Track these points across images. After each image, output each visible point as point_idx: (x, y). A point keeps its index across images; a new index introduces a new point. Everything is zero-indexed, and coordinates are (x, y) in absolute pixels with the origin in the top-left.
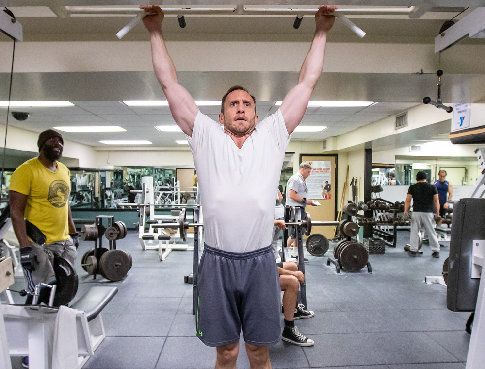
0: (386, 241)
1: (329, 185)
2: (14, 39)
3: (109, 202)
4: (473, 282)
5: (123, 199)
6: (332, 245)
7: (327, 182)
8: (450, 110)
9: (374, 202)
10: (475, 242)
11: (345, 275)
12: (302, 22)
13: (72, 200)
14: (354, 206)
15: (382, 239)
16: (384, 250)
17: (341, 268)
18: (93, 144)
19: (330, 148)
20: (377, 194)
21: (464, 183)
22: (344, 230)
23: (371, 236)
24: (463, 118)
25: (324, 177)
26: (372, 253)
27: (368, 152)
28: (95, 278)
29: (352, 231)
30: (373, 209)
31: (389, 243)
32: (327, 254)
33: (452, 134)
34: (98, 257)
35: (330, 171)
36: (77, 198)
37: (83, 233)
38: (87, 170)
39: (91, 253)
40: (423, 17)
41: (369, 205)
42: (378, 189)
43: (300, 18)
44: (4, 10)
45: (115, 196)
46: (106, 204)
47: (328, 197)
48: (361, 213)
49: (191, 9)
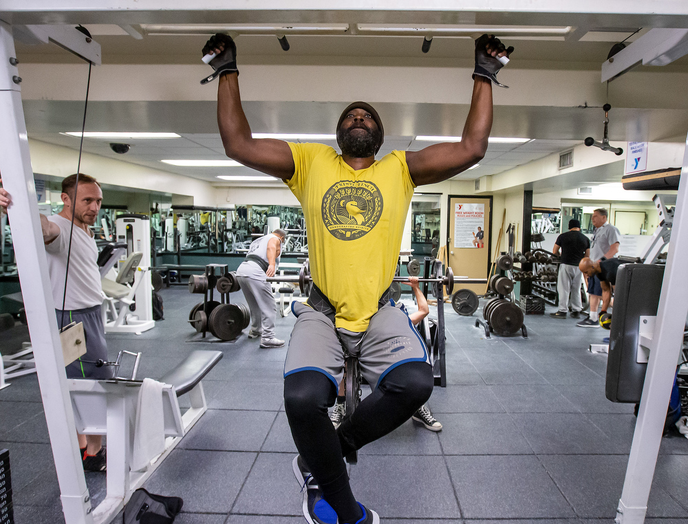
0: (547, 299)
1: (482, 232)
2: (90, 62)
3: (229, 245)
4: (639, 367)
5: (245, 242)
6: (483, 303)
7: (480, 228)
8: (619, 152)
9: (534, 252)
10: (642, 318)
11: (496, 340)
12: (432, 44)
13: (188, 242)
14: (508, 258)
15: (542, 296)
16: (544, 309)
17: (491, 331)
18: (211, 179)
19: (483, 189)
20: (538, 243)
21: (643, 230)
22: (496, 287)
23: (529, 293)
24: (639, 159)
25: (476, 222)
26: (528, 313)
27: (528, 194)
28: (204, 336)
29: (505, 288)
30: (533, 261)
31: (550, 301)
32: (476, 313)
33: (624, 177)
34: (208, 313)
35: (483, 215)
36: (194, 241)
37: (191, 284)
38: (204, 209)
39: (200, 308)
40: (583, 39)
41: (527, 257)
42: (539, 238)
43: (428, 39)
44: (77, 28)
45: (237, 238)
46: (226, 247)
47: (480, 245)
48: (519, 265)
49: (293, 28)
